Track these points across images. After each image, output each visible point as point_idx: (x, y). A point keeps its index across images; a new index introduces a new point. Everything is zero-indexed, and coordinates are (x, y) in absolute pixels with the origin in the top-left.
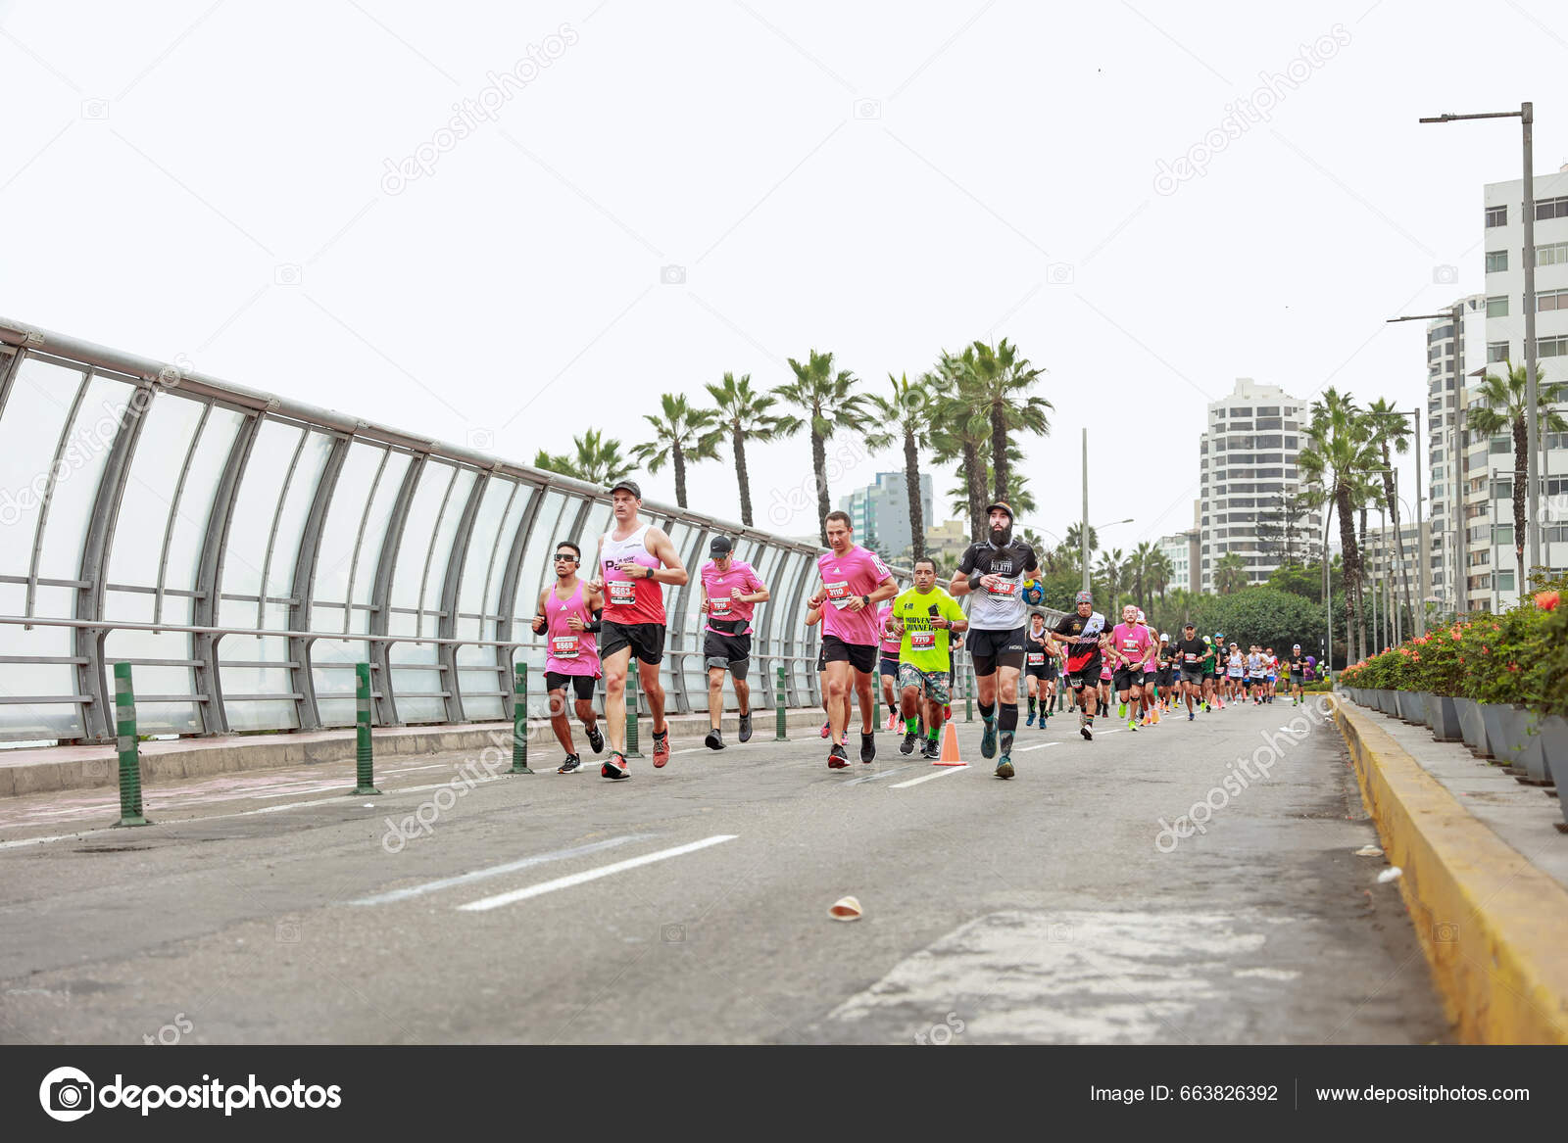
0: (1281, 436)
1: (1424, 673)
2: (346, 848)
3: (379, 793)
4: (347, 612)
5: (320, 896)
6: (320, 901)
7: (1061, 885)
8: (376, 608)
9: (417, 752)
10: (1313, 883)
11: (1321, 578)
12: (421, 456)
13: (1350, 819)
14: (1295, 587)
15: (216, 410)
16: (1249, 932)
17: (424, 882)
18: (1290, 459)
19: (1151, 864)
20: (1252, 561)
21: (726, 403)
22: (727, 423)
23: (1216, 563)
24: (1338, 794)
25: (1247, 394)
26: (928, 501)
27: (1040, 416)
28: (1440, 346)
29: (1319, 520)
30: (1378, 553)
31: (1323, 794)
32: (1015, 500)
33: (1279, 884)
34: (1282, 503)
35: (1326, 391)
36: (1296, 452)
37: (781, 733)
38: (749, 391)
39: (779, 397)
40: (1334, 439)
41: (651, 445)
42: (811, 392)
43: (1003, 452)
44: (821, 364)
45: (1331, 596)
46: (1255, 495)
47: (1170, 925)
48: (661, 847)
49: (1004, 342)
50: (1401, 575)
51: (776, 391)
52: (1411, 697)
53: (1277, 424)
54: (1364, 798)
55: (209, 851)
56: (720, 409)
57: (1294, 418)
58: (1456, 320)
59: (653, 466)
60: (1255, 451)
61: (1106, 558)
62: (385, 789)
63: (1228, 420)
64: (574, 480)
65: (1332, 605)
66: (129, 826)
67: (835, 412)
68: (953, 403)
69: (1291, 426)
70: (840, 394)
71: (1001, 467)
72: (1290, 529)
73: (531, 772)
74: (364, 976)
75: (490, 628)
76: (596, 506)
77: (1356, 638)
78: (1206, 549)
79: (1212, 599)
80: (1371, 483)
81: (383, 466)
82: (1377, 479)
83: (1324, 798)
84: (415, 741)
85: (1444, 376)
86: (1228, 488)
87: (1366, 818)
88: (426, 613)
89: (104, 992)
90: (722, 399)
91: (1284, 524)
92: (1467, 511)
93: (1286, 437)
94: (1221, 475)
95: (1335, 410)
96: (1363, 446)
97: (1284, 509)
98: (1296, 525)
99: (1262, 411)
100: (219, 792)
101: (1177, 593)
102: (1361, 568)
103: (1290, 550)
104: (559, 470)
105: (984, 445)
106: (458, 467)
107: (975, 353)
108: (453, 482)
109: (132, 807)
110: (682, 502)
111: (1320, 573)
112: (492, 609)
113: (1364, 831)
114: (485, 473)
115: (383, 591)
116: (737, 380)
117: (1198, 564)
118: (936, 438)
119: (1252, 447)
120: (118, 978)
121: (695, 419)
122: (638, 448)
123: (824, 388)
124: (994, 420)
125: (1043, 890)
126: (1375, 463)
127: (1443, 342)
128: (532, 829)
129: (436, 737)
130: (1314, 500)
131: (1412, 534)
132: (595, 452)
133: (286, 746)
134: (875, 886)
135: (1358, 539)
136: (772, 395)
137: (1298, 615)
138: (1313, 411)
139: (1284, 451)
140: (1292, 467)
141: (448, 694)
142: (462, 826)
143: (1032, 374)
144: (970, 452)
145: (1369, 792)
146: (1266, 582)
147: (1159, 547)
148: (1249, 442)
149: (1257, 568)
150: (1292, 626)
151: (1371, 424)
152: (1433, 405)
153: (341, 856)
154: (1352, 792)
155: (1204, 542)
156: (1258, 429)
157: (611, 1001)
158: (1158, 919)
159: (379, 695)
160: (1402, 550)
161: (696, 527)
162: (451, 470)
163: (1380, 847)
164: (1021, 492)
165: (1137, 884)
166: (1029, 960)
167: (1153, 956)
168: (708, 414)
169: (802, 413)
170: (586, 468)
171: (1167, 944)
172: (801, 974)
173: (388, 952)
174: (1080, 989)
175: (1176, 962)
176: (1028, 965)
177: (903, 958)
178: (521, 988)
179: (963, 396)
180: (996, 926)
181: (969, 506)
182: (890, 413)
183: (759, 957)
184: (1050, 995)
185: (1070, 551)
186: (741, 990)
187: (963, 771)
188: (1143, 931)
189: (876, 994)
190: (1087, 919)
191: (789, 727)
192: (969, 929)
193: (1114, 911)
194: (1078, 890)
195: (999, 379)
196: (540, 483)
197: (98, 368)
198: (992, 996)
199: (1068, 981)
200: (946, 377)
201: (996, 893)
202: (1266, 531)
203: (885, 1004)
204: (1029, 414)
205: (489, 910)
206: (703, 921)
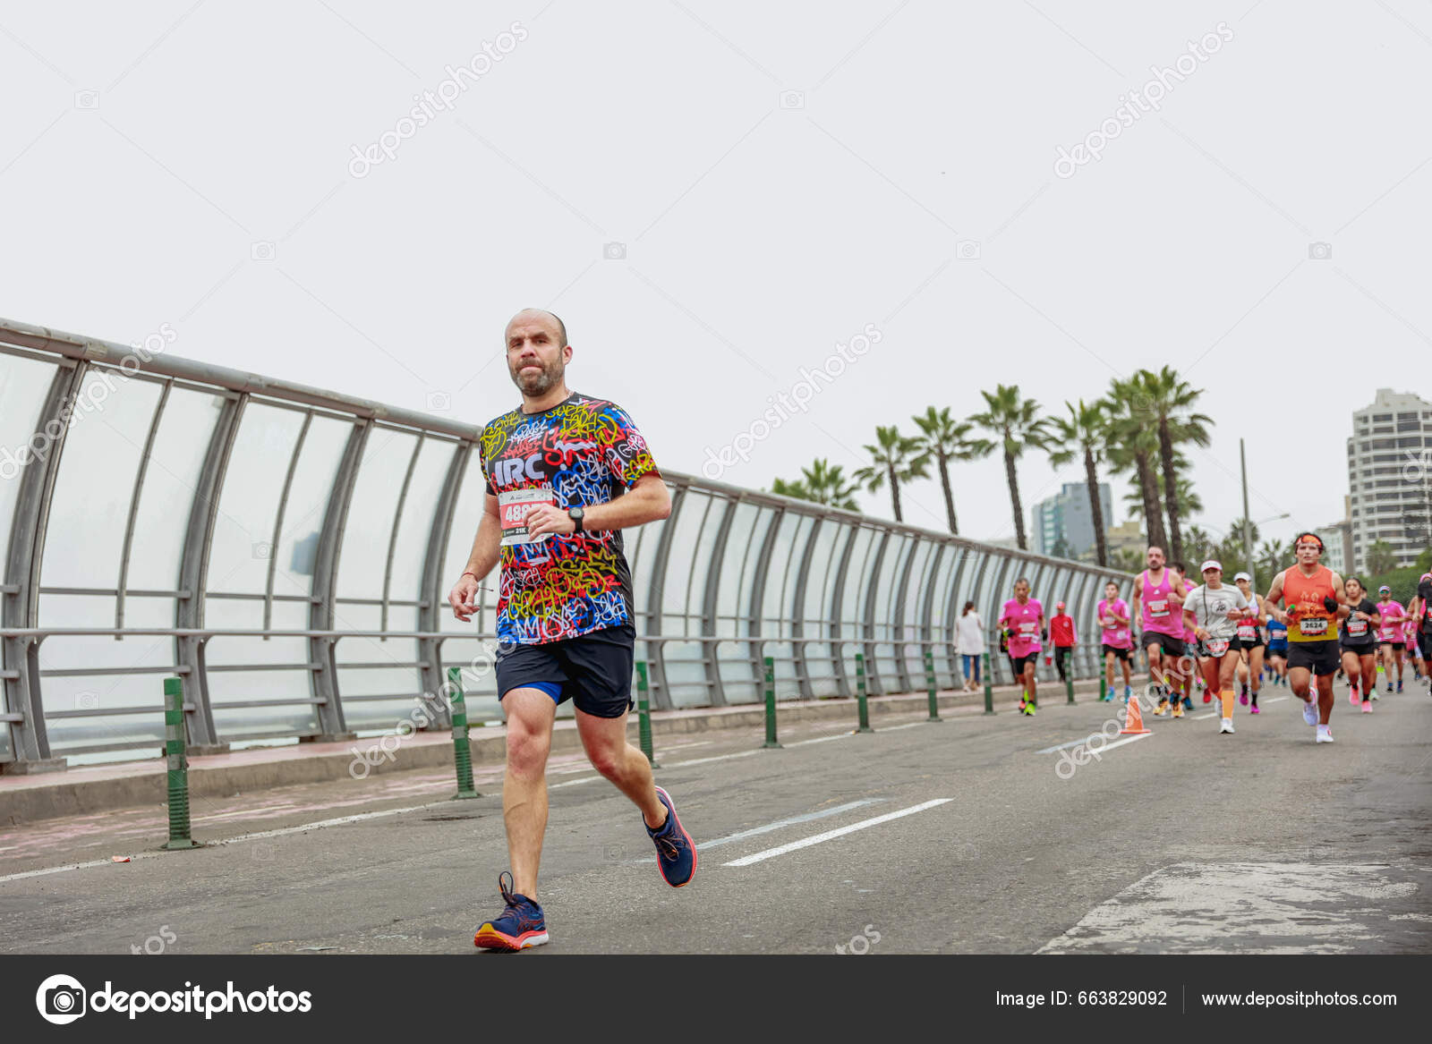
0: (1420, 437)
3: (659, 767)
5: (613, 857)
6: (613, 862)
7: (1232, 839)
8: (650, 613)
9: (689, 731)
12: (681, 489)
16: (1403, 880)
19: (1314, 819)
20: (1400, 546)
21: (931, 431)
22: (932, 448)
23: (1368, 549)
25: (1386, 402)
26: (1108, 506)
27: (1201, 429)
32: (1183, 502)
34: (1424, 496)
37: (989, 708)
38: (948, 421)
39: (975, 423)
41: (870, 469)
42: (1002, 419)
43: (1171, 462)
44: (1008, 395)
46: (1400, 489)
47: (1331, 874)
48: (890, 809)
49: (1165, 369)
51: (973, 419)
53: (1416, 427)
56: (926, 436)
59: (873, 486)
60: (1398, 451)
61: (1267, 548)
62: (663, 763)
63: (1371, 425)
64: (806, 503)
66: (464, 798)
67: (1024, 435)
68: (1124, 422)
69: (1429, 428)
70: (1027, 418)
71: (1169, 474)
73: (781, 747)
74: (648, 923)
75: (743, 627)
76: (825, 524)
78: (1357, 538)
84: (687, 723)
86: (1374, 484)
88: (692, 616)
90: (927, 427)
91: (1426, 513)
93: (1426, 439)
94: (1368, 473)
97: (1426, 500)
99: (1402, 416)
104: (793, 493)
105: (1154, 457)
106: (712, 496)
107: (1142, 379)
108: (708, 509)
109: (466, 783)
110: (899, 517)
112: (744, 612)
114: (734, 501)
115: (656, 599)
116: (939, 411)
117: (1350, 551)
118: (1112, 454)
119: (1393, 447)
121: (906, 446)
122: (859, 472)
124: (1161, 435)
125: (1217, 843)
128: (781, 796)
129: (704, 719)
132: (822, 477)
134: (1069, 842)
136: (969, 423)
141: (711, 683)
142: (726, 795)
143: (1193, 394)
144: (1142, 462)
146: (1413, 564)
148: (1390, 444)
149: (1405, 552)
155: (1355, 532)
156: (1399, 432)
158: (1321, 868)
159: (656, 684)
161: (910, 537)
162: (706, 499)
164: (1187, 495)
165: (1301, 837)
166: (1203, 906)
167: (1314, 902)
168: (914, 440)
169: (995, 436)
170: (817, 492)
171: (1328, 891)
172: (1007, 920)
173: (667, 903)
174: (1250, 933)
175: (1336, 908)
176: (1203, 911)
177: (1095, 905)
178: (775, 933)
179: (1133, 416)
180: (1176, 875)
181: (1144, 509)
182: (1070, 433)
183: (972, 905)
184: (1224, 937)
185: (1234, 544)
186: (956, 934)
187: (1147, 738)
188: (1307, 879)
189: (1071, 937)
190: (1257, 869)
191: (997, 702)
192: (1151, 879)
193: (1279, 861)
194: (1248, 843)
195: (1163, 401)
196: (778, 507)
197: (428, 432)
198: (1171, 938)
199: (1239, 925)
200: (1118, 401)
201: (1176, 847)
202: (1411, 519)
203: (1079, 946)
204: (1191, 429)
205: (748, 867)
206: (923, 874)
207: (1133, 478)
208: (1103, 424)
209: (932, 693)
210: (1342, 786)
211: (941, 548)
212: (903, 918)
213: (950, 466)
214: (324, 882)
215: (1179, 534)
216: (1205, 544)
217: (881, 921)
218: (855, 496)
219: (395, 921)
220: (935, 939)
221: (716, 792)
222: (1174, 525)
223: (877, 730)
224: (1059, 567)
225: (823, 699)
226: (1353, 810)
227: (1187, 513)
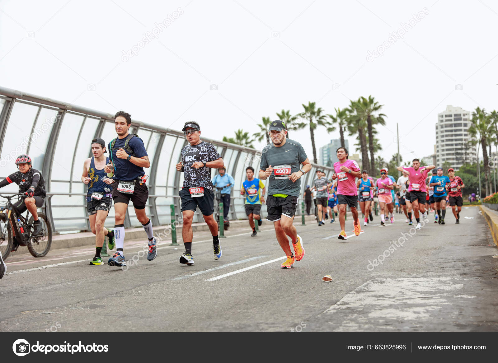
0: (462, 123)
2: (170, 262)
3: (179, 245)
4: (167, 189)
5: (163, 277)
6: (163, 279)
7: (396, 269)
8: (175, 187)
10: (478, 267)
11: (476, 169)
13: (489, 246)
14: (468, 172)
16: (458, 283)
17: (195, 272)
18: (465, 130)
19: (425, 262)
20: (453, 164)
24: (485, 238)
25: (450, 110)
27: (383, 119)
29: (475, 150)
31: (480, 238)
32: (375, 147)
33: (467, 268)
34: (463, 145)
35: (476, 108)
36: (467, 128)
37: (303, 223)
38: (289, 115)
39: (299, 117)
40: (480, 123)
41: (259, 133)
42: (309, 115)
43: (371, 131)
44: (312, 105)
45: (480, 174)
46: (454, 142)
47: (432, 281)
48: (268, 260)
49: (370, 97)
51: (298, 115)
53: (460, 119)
54: (494, 239)
57: (466, 117)
59: (260, 140)
60: (454, 128)
61: (405, 164)
63: (444, 119)
64: (235, 145)
65: (480, 177)
67: (318, 121)
68: (354, 117)
69: (465, 120)
70: (318, 114)
71: (371, 136)
72: (466, 153)
73: (225, 237)
74: (178, 302)
76: (242, 153)
77: (489, 187)
78: (438, 160)
80: (492, 137)
81: (176, 143)
82: (494, 136)
86: (445, 141)
87: (495, 245)
89: (99, 308)
90: (281, 117)
91: (463, 151)
93: (464, 123)
94: (442, 136)
95: (479, 114)
96: (489, 126)
97: (464, 147)
98: (468, 152)
99: (455, 115)
100: (130, 246)
103: (466, 160)
104: (230, 142)
105: (365, 129)
107: (361, 100)
111: (476, 167)
113: (494, 250)
115: (177, 182)
116: (286, 111)
118: (350, 128)
119: (452, 127)
120: (103, 304)
122: (255, 134)
124: (368, 121)
125: (390, 271)
126: (493, 131)
128: (227, 255)
129: (196, 227)
130: (474, 143)
132: (241, 136)
134: (336, 271)
135: (488, 155)
136: (296, 116)
137: (470, 181)
138: (472, 115)
140: (466, 133)
142: (205, 255)
143: (380, 106)
144: (360, 132)
145: (495, 237)
146: (459, 170)
147: (423, 161)
148: (451, 125)
149: (455, 166)
151: (491, 118)
153: (168, 265)
154: (490, 237)
155: (438, 158)
156: (454, 121)
157: (255, 309)
158: (429, 279)
164: (377, 144)
165: (421, 268)
166: (387, 293)
167: (426, 292)
169: (306, 121)
170: (239, 141)
171: (431, 287)
172: (314, 299)
173: (185, 294)
174: (404, 303)
175: (435, 293)
176: (387, 295)
177: (347, 294)
178: (227, 305)
179: (358, 114)
180: (376, 283)
181: (361, 149)
183: (301, 294)
184: (394, 305)
185: (394, 162)
186: (295, 304)
187: (363, 233)
188: (424, 283)
189: (338, 305)
190: (405, 280)
191: (306, 221)
192: (367, 284)
193: (412, 277)
194: (401, 271)
195: (369, 108)
196: (224, 146)
197: (88, 115)
198: (376, 305)
199: (400, 300)
200: (352, 108)
201: (375, 272)
202: (458, 154)
203: (341, 308)
204: (379, 119)
205: (215, 281)
206: (282, 283)
207: (357, 137)
208: (346, 117)
210: (434, 250)
212: (275, 299)
214: (49, 288)
215: (374, 158)
216: (383, 163)
217: (266, 300)
218: (253, 143)
219: (78, 302)
220: (287, 307)
221: (201, 254)
222: (372, 155)
223: (261, 231)
224: (329, 170)
225: (240, 220)
226: (439, 259)
227: (377, 151)
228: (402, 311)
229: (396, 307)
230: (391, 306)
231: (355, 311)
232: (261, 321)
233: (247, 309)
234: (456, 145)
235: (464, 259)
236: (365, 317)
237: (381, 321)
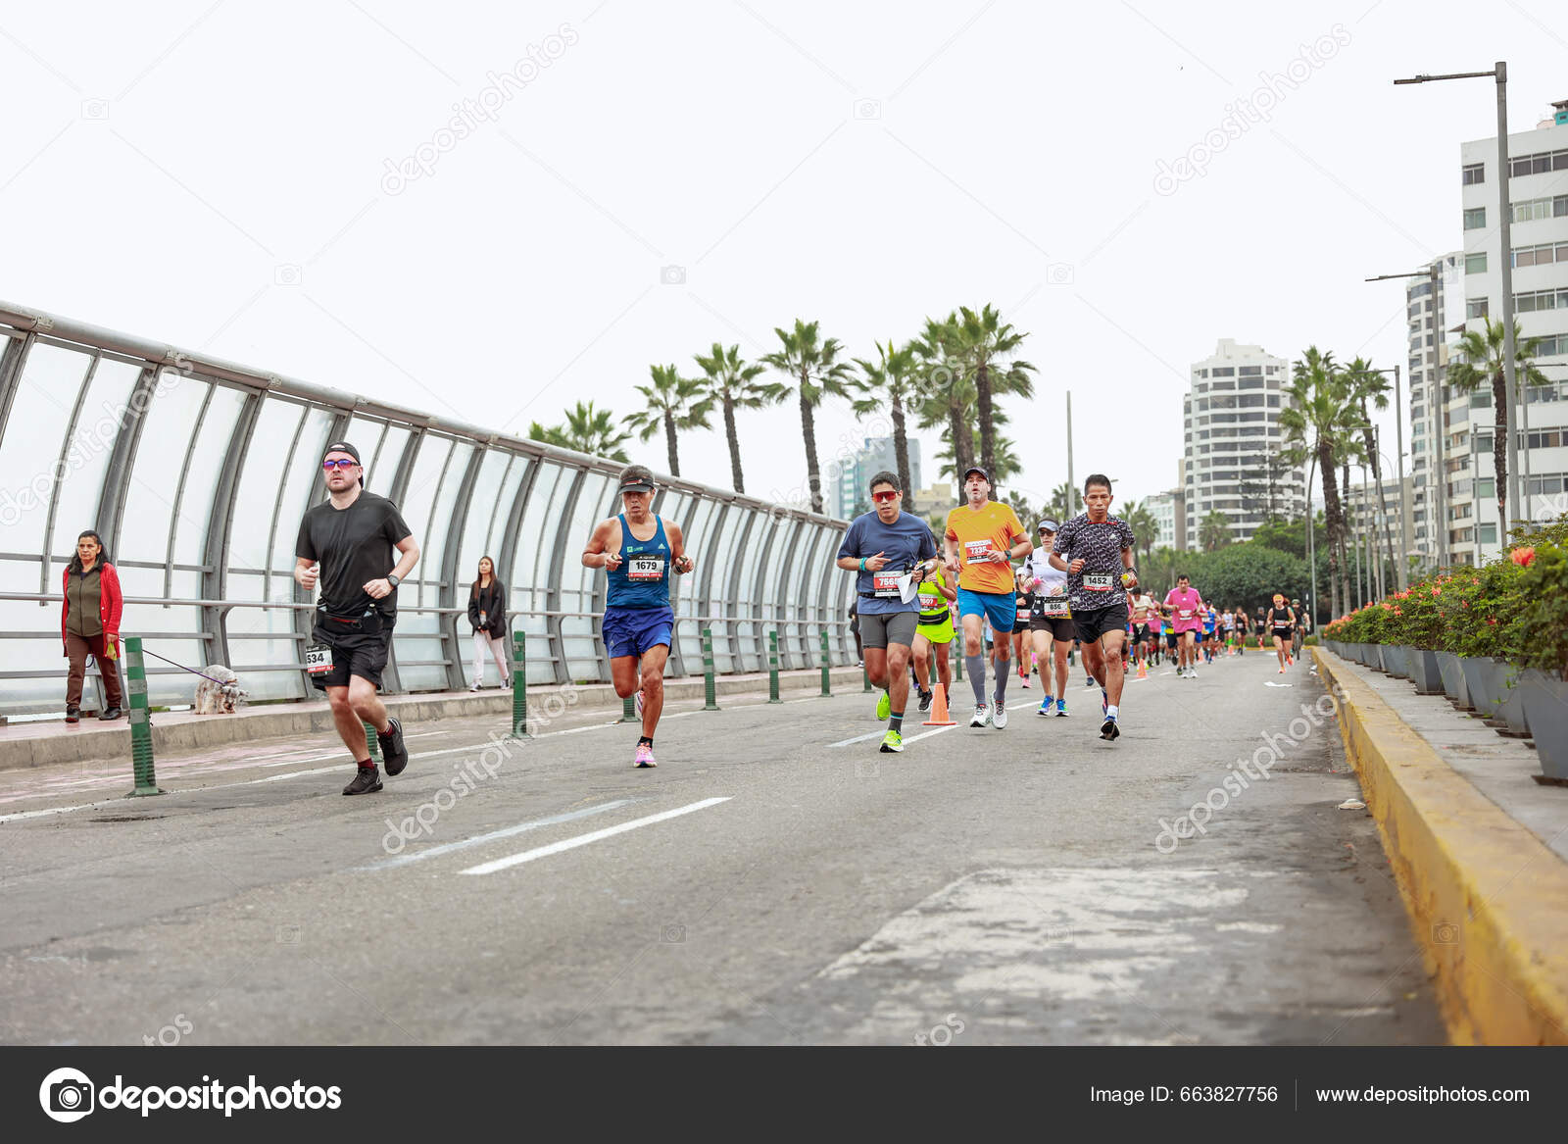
0: (1263, 395)
1: (1406, 628)
5: (326, 862)
6: (326, 867)
7: (1047, 842)
9: (421, 720)
10: (1295, 837)
11: (1304, 534)
12: (419, 430)
13: (1333, 773)
14: (1280, 543)
15: (219, 389)
16: (1233, 886)
17: (428, 848)
18: (1272, 418)
19: (1137, 820)
20: (1236, 518)
21: (716, 372)
22: (716, 392)
23: (1201, 521)
24: (1321, 748)
25: (1228, 354)
26: (916, 465)
27: (1024, 379)
28: (1419, 304)
29: (1301, 477)
30: (1361, 508)
31: (1307, 748)
32: (1001, 462)
33: (1261, 839)
34: (1265, 462)
35: (1307, 349)
36: (1277, 410)
37: (775, 695)
38: (738, 360)
39: (767, 365)
40: (1316, 398)
41: (643, 414)
42: (799, 360)
43: (989, 416)
44: (807, 333)
45: (1316, 551)
46: (1239, 453)
47: (1155, 880)
49: (988, 308)
50: (1384, 529)
51: (765, 360)
52: (1393, 650)
53: (1259, 383)
54: (1348, 751)
55: (220, 820)
56: (710, 378)
57: (1276, 376)
58: (1435, 278)
59: (645, 434)
60: (1238, 410)
63: (1211, 380)
64: (568, 451)
65: (1316, 561)
66: (143, 796)
67: (822, 379)
68: (938, 369)
69: (1273, 385)
70: (827, 362)
71: (987, 430)
72: (1273, 486)
73: (530, 737)
74: (368, 940)
76: (590, 476)
77: (1341, 592)
78: (1191, 508)
79: (1197, 557)
80: (1353, 439)
81: (382, 440)
82: (1357, 436)
83: (1307, 752)
85: (1424, 332)
86: (1211, 447)
87: (1349, 771)
88: (427, 583)
89: (119, 958)
90: (712, 368)
91: (1267, 481)
92: (1450, 465)
93: (1269, 396)
94: (1204, 435)
95: (1315, 368)
96: (1344, 405)
97: (1267, 467)
98: (1279, 482)
99: (1244, 370)
100: (229, 761)
101: (1163, 551)
102: (1345, 523)
103: (1273, 506)
104: (553, 440)
105: (969, 409)
108: (450, 455)
109: (145, 777)
110: (675, 471)
111: (1303, 529)
113: (1348, 784)
114: (481, 446)
116: (726, 350)
117: (1183, 523)
118: (923, 405)
119: (1234, 406)
120: (133, 944)
121: (686, 389)
122: (631, 417)
123: (811, 357)
124: (979, 384)
125: (1030, 847)
126: (1355, 421)
127: (1422, 299)
128: (531, 794)
129: (439, 705)
130: (1297, 457)
131: (1393, 489)
132: (588, 423)
133: (293, 715)
134: (864, 847)
135: (1340, 495)
136: (760, 363)
137: (1282, 571)
138: (1294, 370)
139: (1266, 410)
140: (1274, 425)
141: (449, 662)
143: (1016, 338)
144: (956, 415)
145: (1352, 745)
146: (1250, 539)
147: (1144, 506)
148: (1230, 402)
149: (1241, 525)
150: (1276, 583)
151: (1349, 382)
152: (1413, 362)
153: (347, 822)
154: (1335, 746)
155: (1189, 501)
156: (1240, 388)
157: (607, 962)
158: (1144, 874)
160: (1384, 505)
161: (689, 494)
162: (448, 443)
163: (1362, 800)
164: (1006, 455)
165: (1122, 840)
166: (1014, 917)
167: (1137, 912)
168: (697, 383)
169: (791, 381)
170: (579, 438)
171: (1151, 899)
172: (792, 933)
173: (392, 917)
174: (1066, 946)
175: (1160, 917)
176: (1015, 922)
177: (892, 917)
178: (521, 950)
179: (948, 361)
180: (984, 883)
182: (877, 378)
183: (752, 917)
184: (1036, 952)
185: (1055, 511)
186: (733, 950)
187: (955, 731)
188: (1128, 886)
189: (866, 952)
190: (1074, 875)
191: (783, 689)
192: (957, 887)
193: (1099, 867)
194: (1066, 846)
195: (983, 345)
196: (535, 455)
197: (105, 351)
198: (979, 952)
199: (1053, 937)
200: (931, 343)
201: (984, 851)
202: (1249, 488)
203: (874, 962)
204: (1014, 377)
205: (490, 875)
206: (697, 882)
207: (945, 434)
208: (914, 370)
209: (709, 677)
210: (1167, 785)
211: (725, 509)
213: (736, 412)
217: (646, 936)
218: (624, 445)
219: (53, 940)
220: (708, 956)
225: (579, 683)
226: (1178, 811)
227: (1004, 477)
228: (1060, 971)
229: (1041, 960)
230: (1025, 956)
231: (915, 969)
232: (625, 1003)
233: (584, 963)
234: (1246, 460)
235: (1255, 811)
236: (944, 989)
237: (992, 1002)
